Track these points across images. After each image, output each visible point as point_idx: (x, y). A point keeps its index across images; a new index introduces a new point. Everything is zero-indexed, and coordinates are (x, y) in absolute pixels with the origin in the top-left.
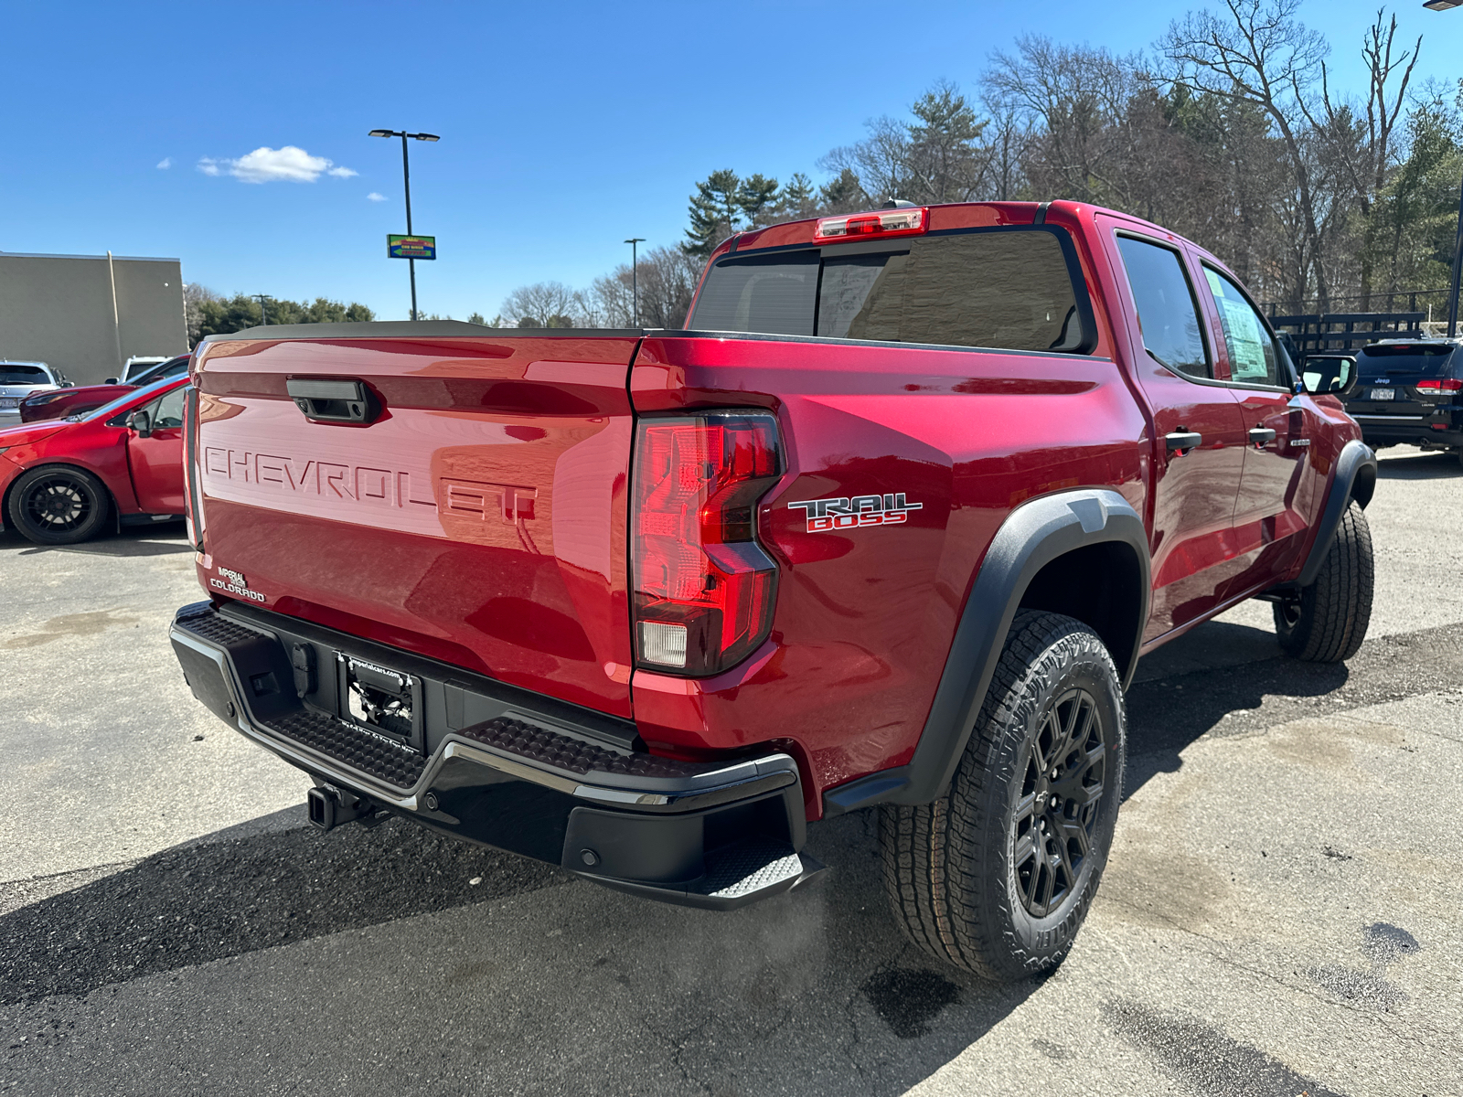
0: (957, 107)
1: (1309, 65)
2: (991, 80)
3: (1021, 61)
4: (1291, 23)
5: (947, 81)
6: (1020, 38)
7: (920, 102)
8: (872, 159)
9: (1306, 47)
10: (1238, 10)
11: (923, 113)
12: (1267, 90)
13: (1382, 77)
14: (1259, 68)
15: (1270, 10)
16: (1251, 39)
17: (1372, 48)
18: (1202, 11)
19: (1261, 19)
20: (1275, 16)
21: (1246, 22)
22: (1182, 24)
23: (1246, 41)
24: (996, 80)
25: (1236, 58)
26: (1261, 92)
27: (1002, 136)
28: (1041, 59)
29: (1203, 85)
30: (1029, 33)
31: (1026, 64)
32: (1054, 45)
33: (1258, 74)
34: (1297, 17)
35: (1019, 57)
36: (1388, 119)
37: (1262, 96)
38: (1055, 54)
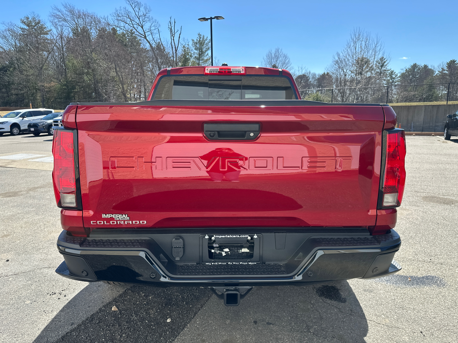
0: (39, 23)
1: (155, 29)
2: (54, 16)
3: (64, 11)
4: (149, 16)
5: (35, 13)
6: (64, 3)
7: (23, 19)
8: (5, 37)
9: (154, 24)
10: (134, 9)
11: (24, 23)
12: (145, 34)
13: (174, 35)
14: (142, 27)
15: (143, 11)
16: (139, 19)
17: (170, 27)
18: (124, 7)
19: (141, 14)
20: (145, 13)
21: (137, 13)
22: (119, 10)
23: (138, 19)
24: (56, 16)
25: (135, 23)
26: (144, 35)
27: (59, 36)
28: (72, 12)
29: (127, 30)
30: (67, 3)
31: (67, 13)
32: (76, 8)
33: (142, 29)
34: (151, 14)
35: (63, 10)
36: (176, 47)
37: (144, 36)
38: (76, 11)
